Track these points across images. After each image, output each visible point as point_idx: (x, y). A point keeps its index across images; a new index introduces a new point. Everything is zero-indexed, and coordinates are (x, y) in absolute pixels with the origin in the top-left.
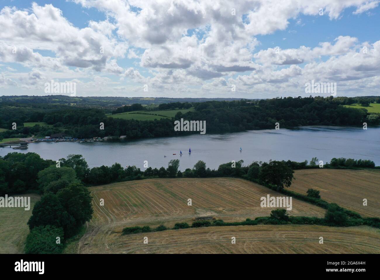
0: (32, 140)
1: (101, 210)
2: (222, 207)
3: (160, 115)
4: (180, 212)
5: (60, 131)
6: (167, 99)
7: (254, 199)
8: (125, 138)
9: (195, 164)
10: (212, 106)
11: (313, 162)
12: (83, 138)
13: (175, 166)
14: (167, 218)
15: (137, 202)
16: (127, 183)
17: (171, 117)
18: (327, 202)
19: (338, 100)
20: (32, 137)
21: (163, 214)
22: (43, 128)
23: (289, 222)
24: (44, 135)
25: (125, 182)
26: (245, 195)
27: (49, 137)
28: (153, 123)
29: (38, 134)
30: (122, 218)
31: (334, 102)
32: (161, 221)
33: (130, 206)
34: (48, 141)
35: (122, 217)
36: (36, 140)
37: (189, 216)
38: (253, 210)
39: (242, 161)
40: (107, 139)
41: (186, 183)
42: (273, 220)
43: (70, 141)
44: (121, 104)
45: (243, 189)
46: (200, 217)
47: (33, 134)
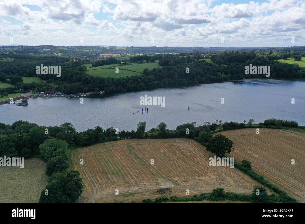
0: (30, 96)
1: (88, 178)
2: (178, 177)
3: (131, 70)
4: (146, 183)
5: (52, 88)
6: (136, 49)
7: (201, 167)
8: (103, 94)
9: (158, 125)
10: (173, 62)
11: (250, 123)
12: (70, 94)
13: (143, 127)
14: (137, 189)
15: (115, 169)
16: (107, 144)
17: (140, 72)
18: (255, 174)
19: (276, 55)
20: (30, 93)
21: (134, 184)
22: (38, 85)
23: (225, 199)
24: (40, 91)
25: (105, 143)
26: (195, 162)
27: (44, 93)
28: (125, 80)
29: (35, 90)
30: (104, 188)
31: (273, 57)
32: (133, 193)
33: (110, 173)
34: (43, 97)
35: (104, 186)
36: (34, 95)
37: (153, 187)
38: (200, 180)
39: (195, 123)
40: (89, 95)
41: (151, 145)
42: (214, 197)
43: (61, 97)
44: (99, 53)
45: (194, 154)
46: (161, 188)
47: (31, 89)
